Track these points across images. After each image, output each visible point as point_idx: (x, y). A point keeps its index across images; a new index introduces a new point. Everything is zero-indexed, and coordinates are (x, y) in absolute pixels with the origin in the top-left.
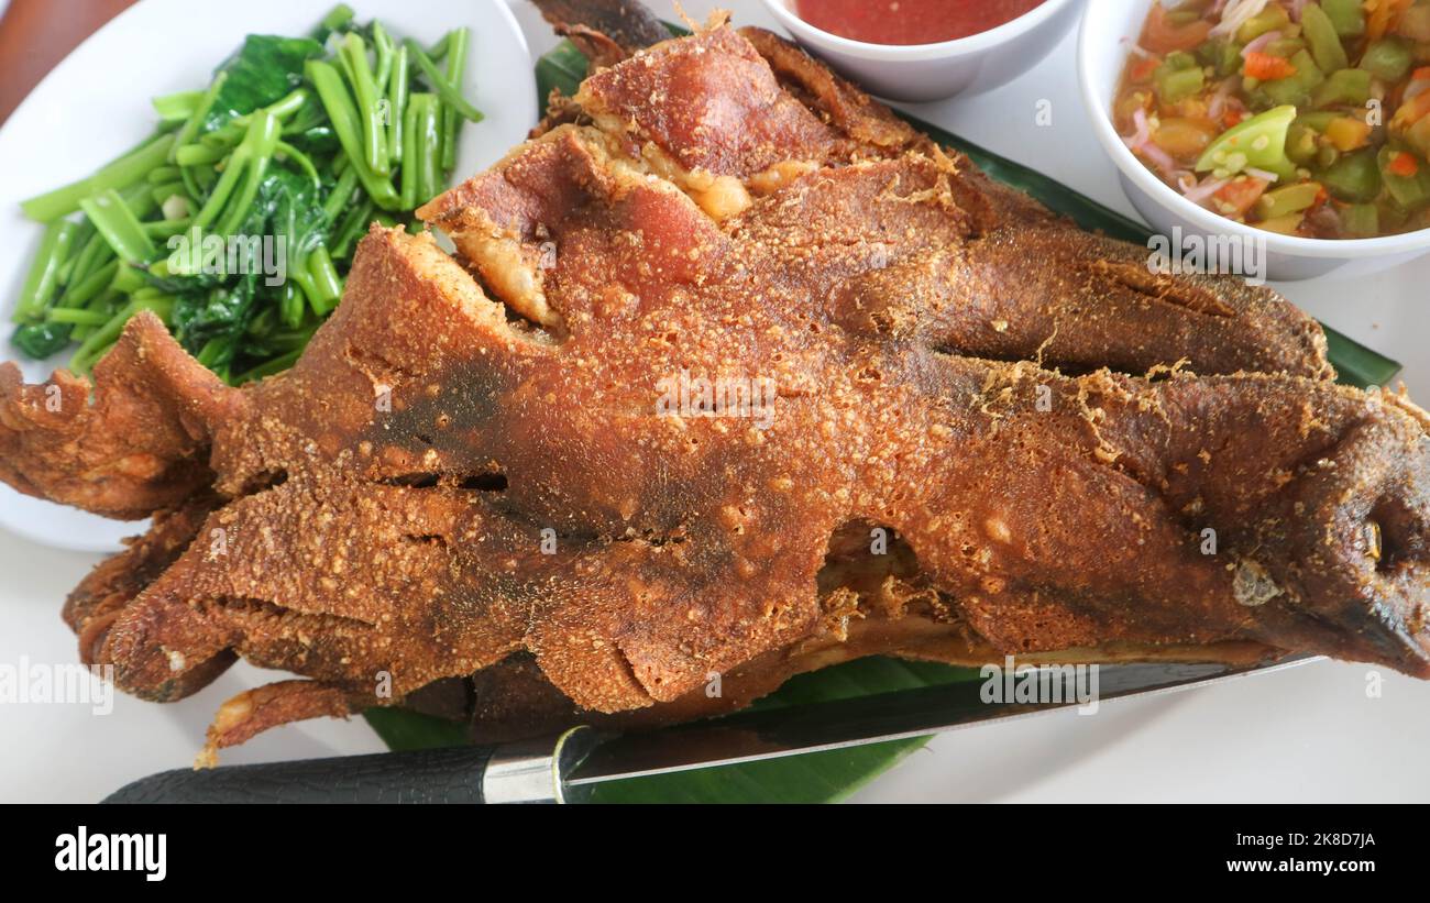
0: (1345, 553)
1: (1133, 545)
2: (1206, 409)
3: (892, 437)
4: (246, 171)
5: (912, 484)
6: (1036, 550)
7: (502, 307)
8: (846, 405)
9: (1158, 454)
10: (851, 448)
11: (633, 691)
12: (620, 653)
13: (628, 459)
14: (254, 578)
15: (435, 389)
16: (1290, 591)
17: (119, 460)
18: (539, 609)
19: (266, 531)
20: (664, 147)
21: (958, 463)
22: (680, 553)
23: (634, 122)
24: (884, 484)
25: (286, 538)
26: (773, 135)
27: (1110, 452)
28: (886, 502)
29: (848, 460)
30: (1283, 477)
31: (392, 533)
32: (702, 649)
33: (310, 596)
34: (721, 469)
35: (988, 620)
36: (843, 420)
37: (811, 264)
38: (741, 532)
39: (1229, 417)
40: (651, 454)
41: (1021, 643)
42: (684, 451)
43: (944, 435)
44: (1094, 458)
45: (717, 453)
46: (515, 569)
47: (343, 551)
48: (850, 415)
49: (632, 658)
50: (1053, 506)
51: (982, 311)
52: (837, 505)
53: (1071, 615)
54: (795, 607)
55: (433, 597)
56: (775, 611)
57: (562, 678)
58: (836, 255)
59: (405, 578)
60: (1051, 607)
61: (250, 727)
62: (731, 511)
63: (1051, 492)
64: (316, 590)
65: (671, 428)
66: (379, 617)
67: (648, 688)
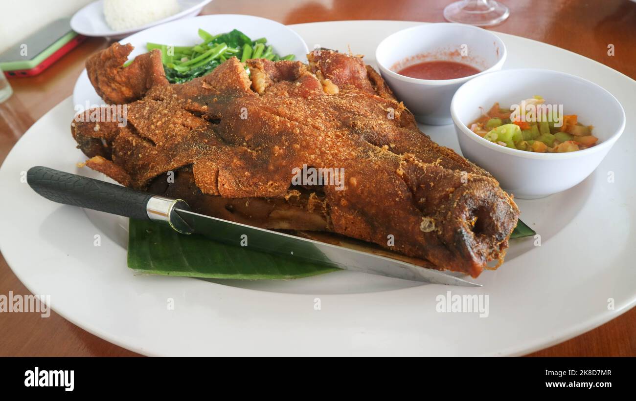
0: (459, 212)
1: (394, 200)
2: (439, 173)
3: (337, 149)
4: (209, 56)
5: (335, 162)
6: (362, 193)
7: (251, 83)
8: (329, 137)
9: (417, 179)
10: (323, 146)
11: (214, 184)
12: (218, 172)
13: (257, 122)
14: (135, 117)
15: (218, 93)
16: (439, 229)
17: (123, 86)
18: (204, 154)
19: (147, 108)
20: (323, 73)
21: (353, 162)
22: (255, 153)
23: (318, 63)
24: (327, 159)
25: (150, 112)
26: (356, 84)
27: (401, 172)
28: (324, 164)
29: (320, 149)
30: (452, 189)
31: (180, 121)
32: (243, 184)
33: (145, 128)
34: (281, 136)
35: (336, 215)
36: (325, 139)
37: (344, 108)
38: (276, 155)
39: (445, 177)
40: (264, 123)
41: (344, 228)
42: (274, 127)
43: (354, 155)
44: (396, 172)
45: (283, 132)
46: (205, 142)
47: (163, 120)
48: (329, 139)
49: (220, 173)
50: (375, 180)
51: (389, 139)
52: (309, 159)
53: (365, 224)
54: (279, 186)
55: (178, 142)
56: (272, 184)
57: (197, 171)
58: (353, 109)
59: (174, 134)
60: (359, 218)
61: (99, 167)
62: (277, 147)
63: (376, 176)
64: (148, 127)
65: (274, 119)
66: (159, 143)
67: (219, 185)
